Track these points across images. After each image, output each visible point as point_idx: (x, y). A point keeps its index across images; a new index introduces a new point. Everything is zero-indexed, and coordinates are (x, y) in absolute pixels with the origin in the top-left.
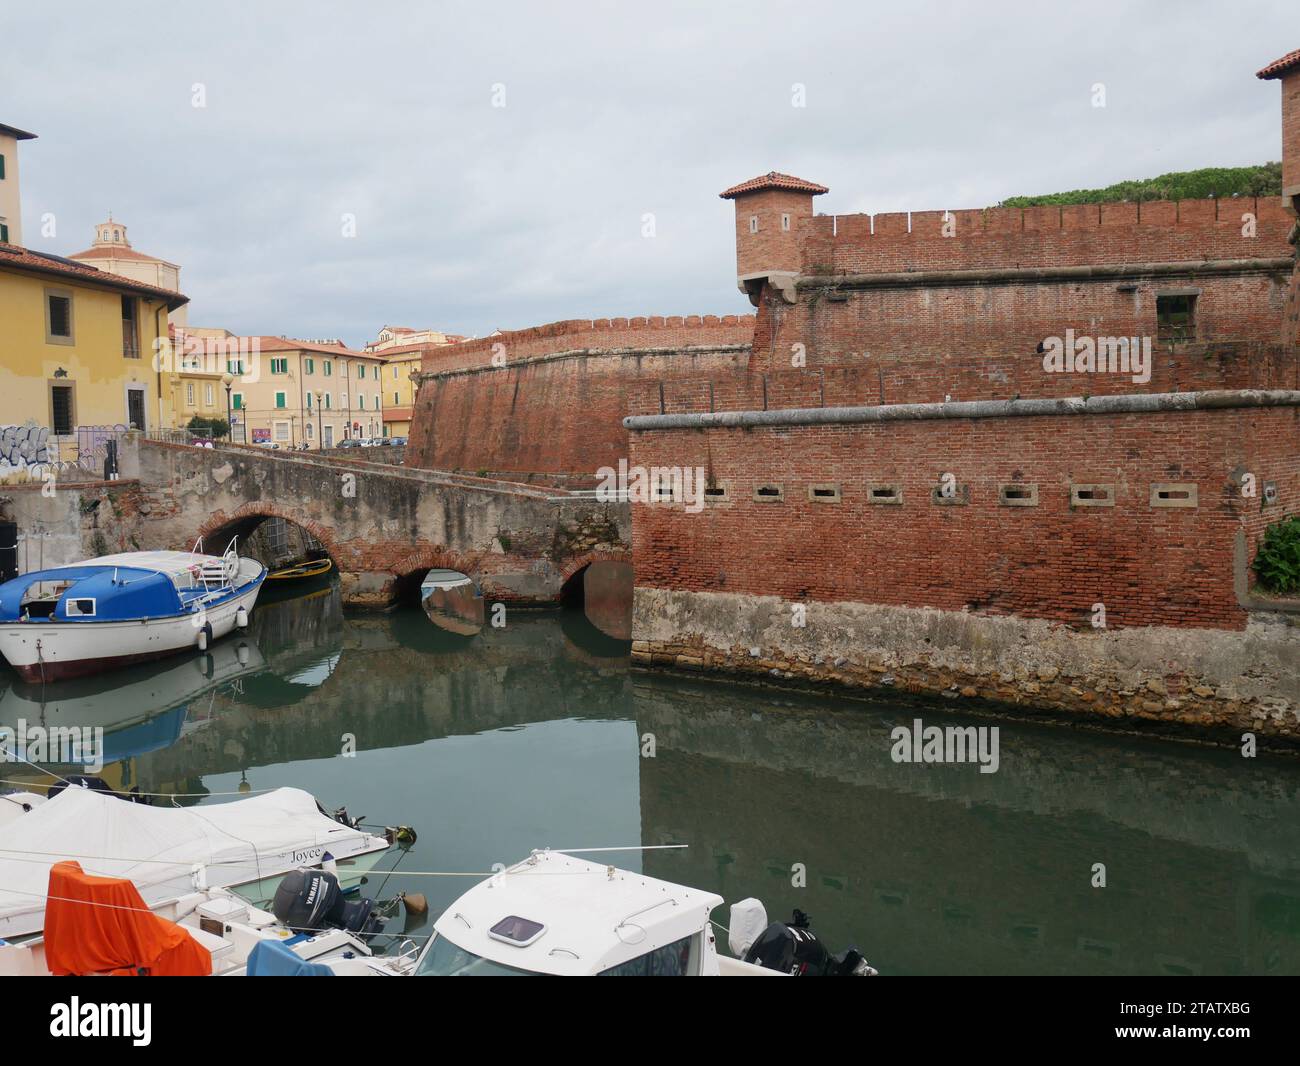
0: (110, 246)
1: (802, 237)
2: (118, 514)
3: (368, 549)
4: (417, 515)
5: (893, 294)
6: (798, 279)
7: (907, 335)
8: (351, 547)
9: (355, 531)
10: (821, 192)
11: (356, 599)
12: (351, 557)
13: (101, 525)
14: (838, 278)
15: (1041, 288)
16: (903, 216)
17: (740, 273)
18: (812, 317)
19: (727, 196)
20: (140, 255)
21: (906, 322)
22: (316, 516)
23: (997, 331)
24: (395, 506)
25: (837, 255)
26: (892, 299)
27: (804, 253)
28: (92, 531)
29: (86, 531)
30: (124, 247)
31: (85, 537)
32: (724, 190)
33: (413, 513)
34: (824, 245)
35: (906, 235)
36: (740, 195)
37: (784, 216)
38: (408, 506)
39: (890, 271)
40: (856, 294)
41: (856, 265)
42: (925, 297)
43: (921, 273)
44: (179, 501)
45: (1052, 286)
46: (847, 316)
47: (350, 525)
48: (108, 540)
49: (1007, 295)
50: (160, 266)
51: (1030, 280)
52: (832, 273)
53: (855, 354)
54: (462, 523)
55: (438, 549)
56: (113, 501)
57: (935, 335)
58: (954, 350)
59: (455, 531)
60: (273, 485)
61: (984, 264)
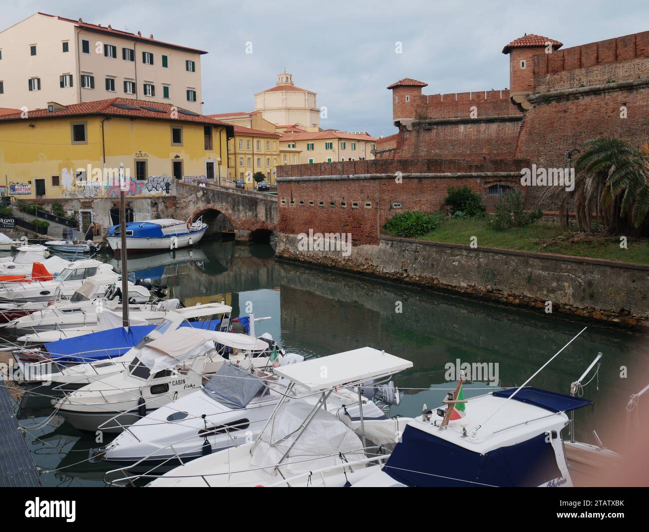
0: (284, 85)
1: (415, 104)
2: (167, 207)
3: (242, 222)
4: (257, 210)
5: (449, 127)
6: (413, 121)
7: (453, 143)
8: (237, 221)
9: (238, 215)
10: (424, 86)
11: (239, 239)
12: (237, 224)
13: (159, 211)
14: (428, 121)
15: (508, 124)
16: (454, 95)
17: (394, 119)
18: (418, 136)
19: (389, 88)
20: (297, 89)
21: (454, 138)
22: (227, 210)
23: (488, 142)
24: (250, 207)
25: (428, 111)
26: (449, 129)
27: (416, 111)
28: (156, 212)
29: (153, 213)
30: (290, 85)
31: (152, 214)
32: (388, 86)
33: (256, 209)
34: (423, 107)
35: (455, 103)
36: (395, 88)
37: (406, 96)
38: (254, 207)
39: (448, 117)
40: (435, 127)
41: (435, 115)
42: (462, 128)
43: (459, 118)
44: (187, 204)
45: (513, 123)
46: (431, 136)
47: (237, 213)
48: (162, 215)
49: (494, 127)
50: (306, 94)
51: (503, 120)
52: (426, 118)
53: (433, 151)
54: (271, 213)
55: (263, 222)
56: (164, 203)
57: (464, 143)
58: (471, 150)
59: (269, 216)
60: (214, 199)
61: (485, 114)
